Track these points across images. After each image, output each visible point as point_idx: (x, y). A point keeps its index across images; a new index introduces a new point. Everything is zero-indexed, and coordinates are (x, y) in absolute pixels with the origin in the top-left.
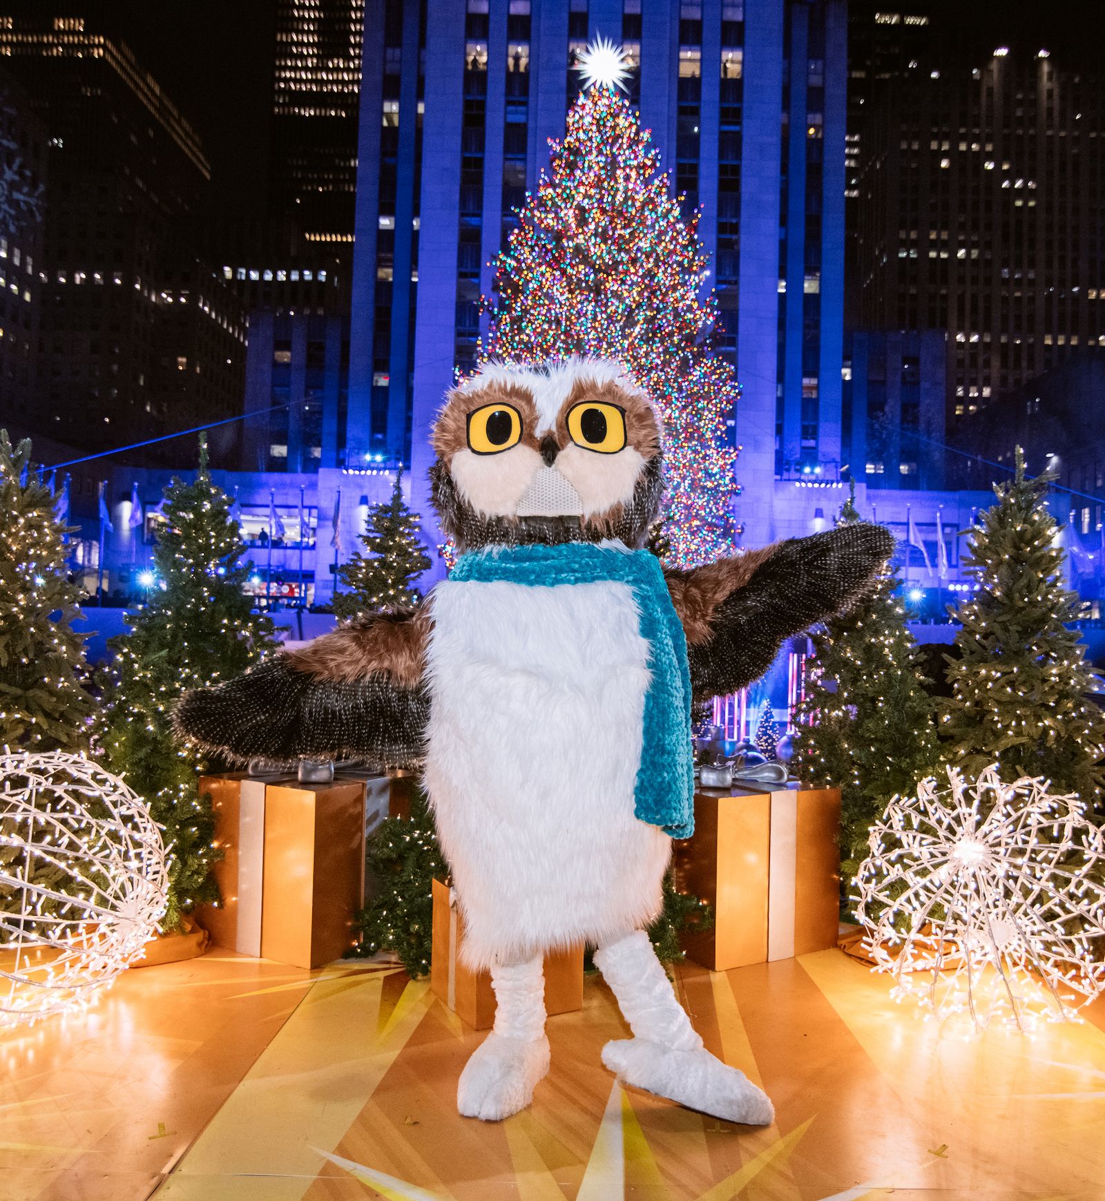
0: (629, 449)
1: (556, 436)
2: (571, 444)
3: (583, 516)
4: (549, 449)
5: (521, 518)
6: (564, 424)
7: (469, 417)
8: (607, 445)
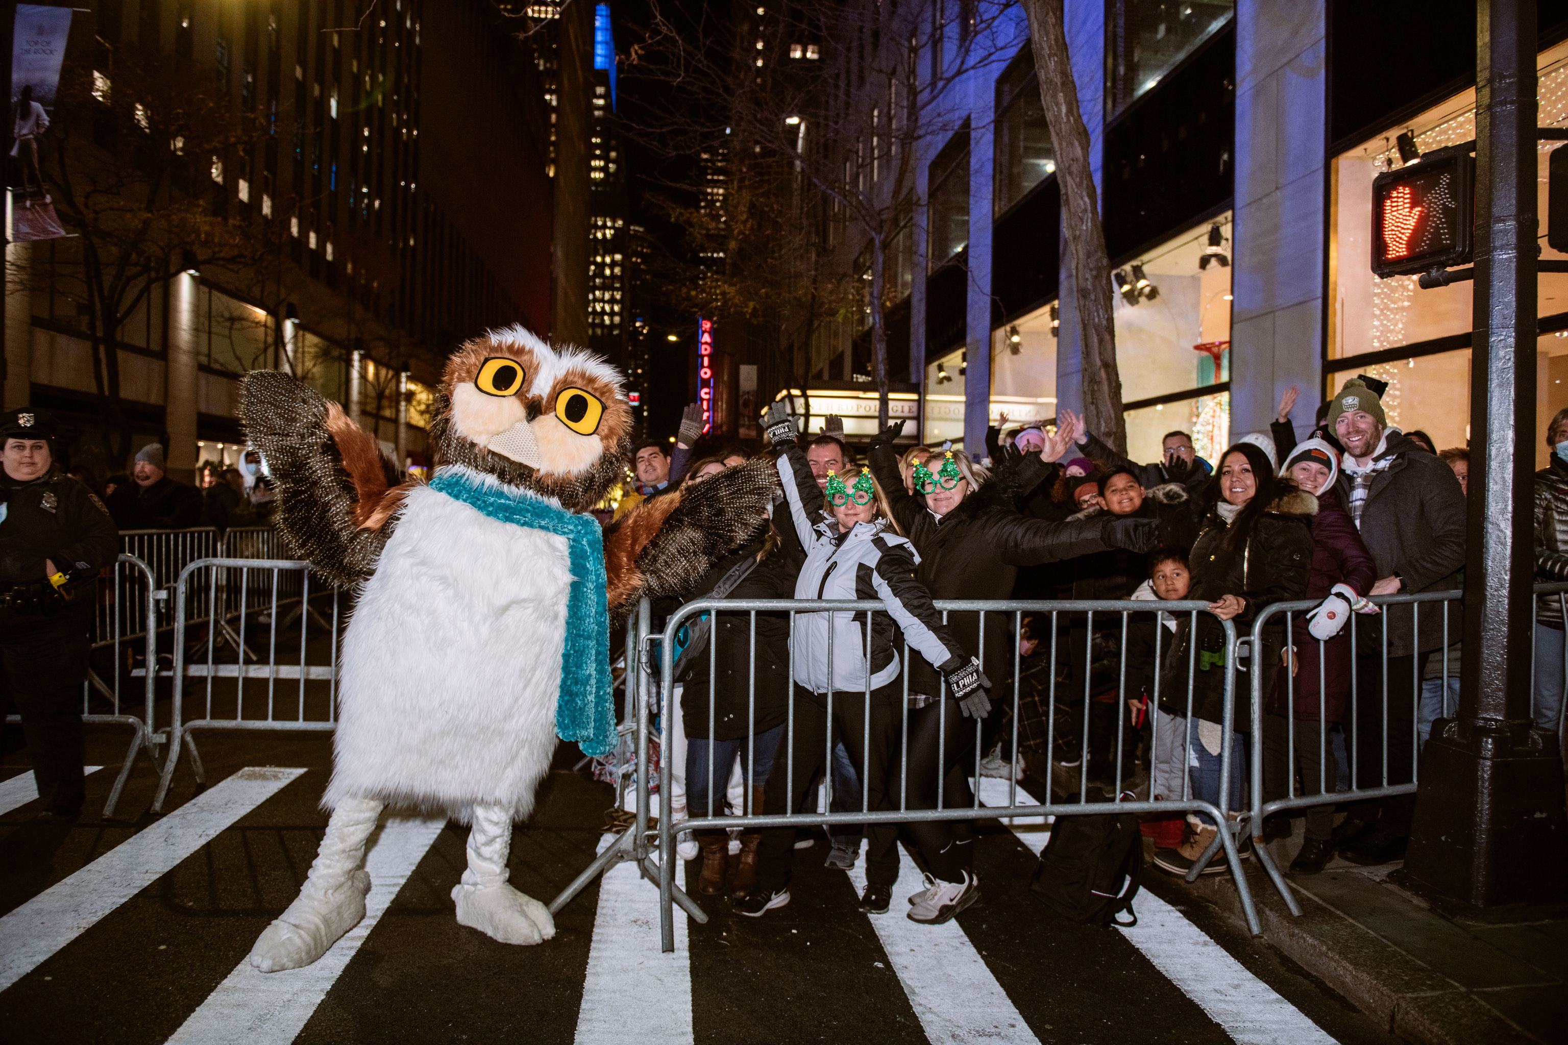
0: (596, 437)
1: (544, 402)
2: (553, 414)
3: (538, 470)
4: (534, 409)
5: (489, 451)
6: (554, 396)
7: (486, 360)
8: (580, 426)
